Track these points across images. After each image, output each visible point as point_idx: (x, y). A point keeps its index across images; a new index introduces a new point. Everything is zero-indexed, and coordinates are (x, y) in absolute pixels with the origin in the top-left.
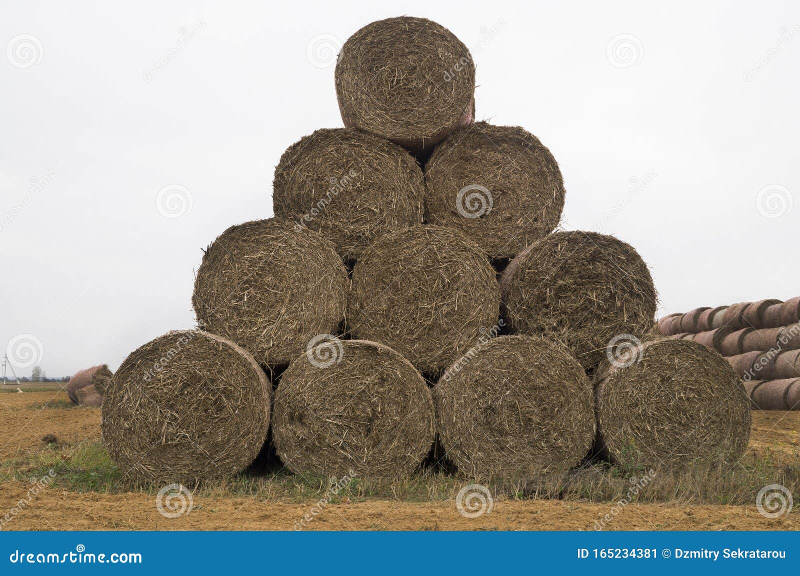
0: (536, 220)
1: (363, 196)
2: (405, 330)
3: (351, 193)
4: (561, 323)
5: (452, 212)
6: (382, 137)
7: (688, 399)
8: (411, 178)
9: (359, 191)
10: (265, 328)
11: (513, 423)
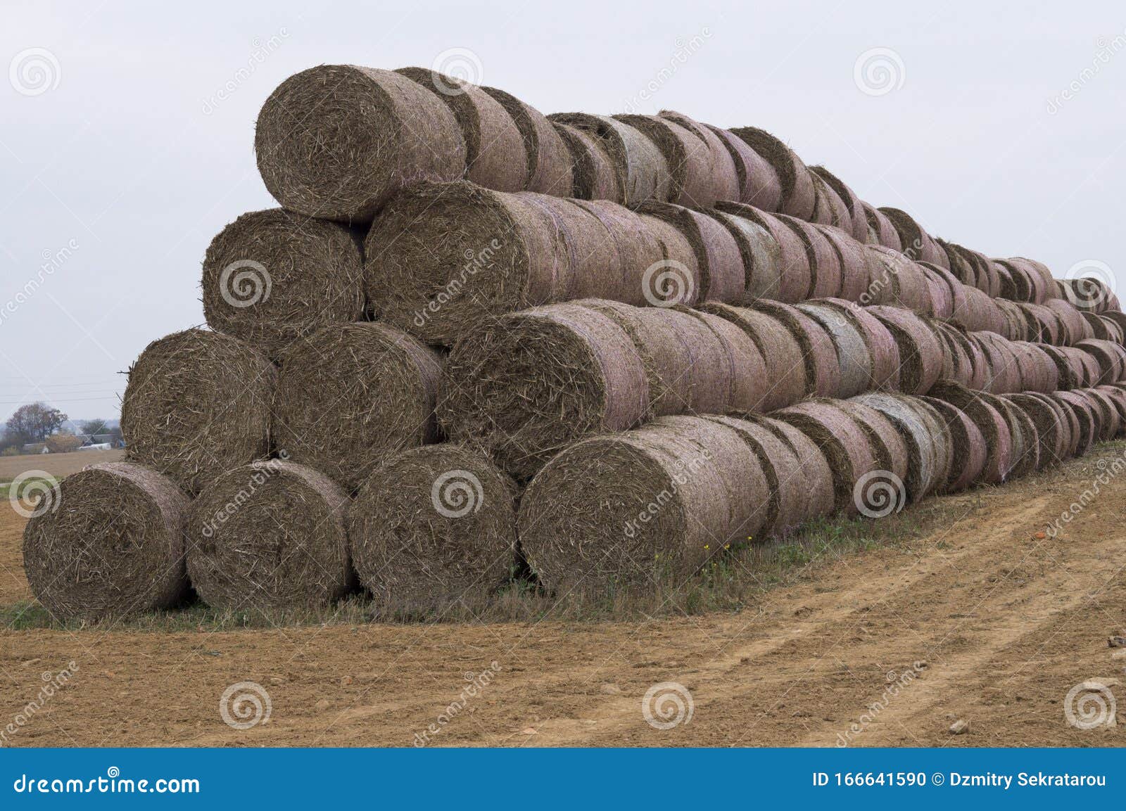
0: (493, 295)
1: (295, 287)
2: (329, 445)
3: (280, 286)
4: (490, 425)
5: (397, 296)
6: (307, 217)
7: (614, 508)
8: (346, 260)
9: (289, 283)
10: (189, 452)
11: (427, 545)
